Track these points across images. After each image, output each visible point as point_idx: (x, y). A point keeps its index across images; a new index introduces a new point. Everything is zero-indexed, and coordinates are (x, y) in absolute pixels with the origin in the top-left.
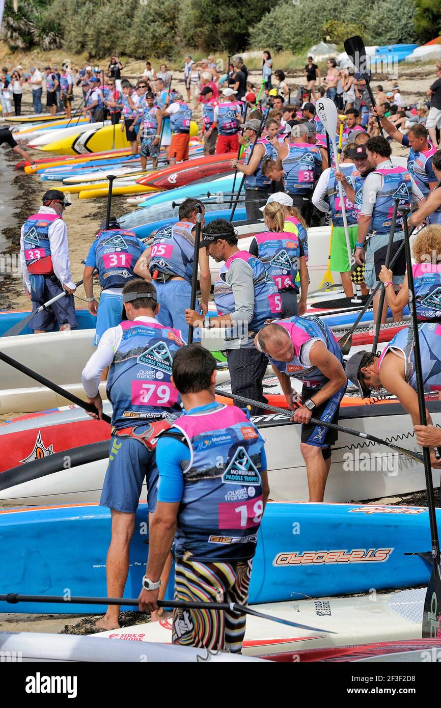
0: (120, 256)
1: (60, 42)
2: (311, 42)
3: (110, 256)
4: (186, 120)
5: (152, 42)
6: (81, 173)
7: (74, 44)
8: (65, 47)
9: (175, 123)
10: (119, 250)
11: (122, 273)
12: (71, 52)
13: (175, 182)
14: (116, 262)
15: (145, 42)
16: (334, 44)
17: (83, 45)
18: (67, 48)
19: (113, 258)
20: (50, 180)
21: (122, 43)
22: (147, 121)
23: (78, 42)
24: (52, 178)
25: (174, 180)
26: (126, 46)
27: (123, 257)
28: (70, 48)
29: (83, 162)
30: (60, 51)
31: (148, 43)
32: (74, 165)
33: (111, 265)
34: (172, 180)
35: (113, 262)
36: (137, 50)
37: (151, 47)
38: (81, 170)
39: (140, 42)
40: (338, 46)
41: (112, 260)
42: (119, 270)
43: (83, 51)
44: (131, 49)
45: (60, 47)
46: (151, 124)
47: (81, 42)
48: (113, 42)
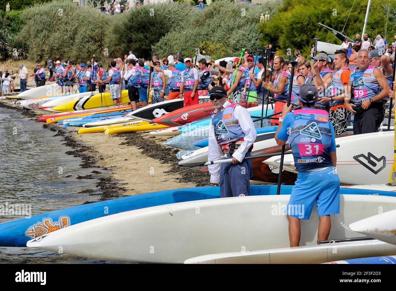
0: (315, 147)
1: (26, 55)
2: (192, 54)
3: (306, 146)
4: (177, 83)
5: (87, 54)
6: (93, 121)
7: (35, 56)
8: (29, 58)
9: (171, 85)
10: (314, 140)
11: (317, 161)
12: (33, 61)
13: (186, 119)
14: (311, 152)
15: (83, 55)
16: (208, 56)
17: (41, 57)
18: (31, 58)
19: (308, 147)
20: (71, 126)
21: (67, 56)
22: (156, 81)
23: (38, 55)
24: (73, 125)
25: (186, 117)
26: (70, 57)
27: (317, 147)
28: (32, 59)
29: (89, 115)
30: (26, 61)
31: (85, 55)
32: (83, 117)
33: (307, 153)
34: (184, 118)
35: (308, 151)
36: (77, 60)
37: (87, 58)
38: (91, 119)
39: (79, 55)
40: (211, 56)
41: (307, 149)
42: (315, 158)
43: (41, 61)
44: (73, 59)
45: (26, 58)
46: (159, 83)
47: (40, 55)
48: (61, 55)
